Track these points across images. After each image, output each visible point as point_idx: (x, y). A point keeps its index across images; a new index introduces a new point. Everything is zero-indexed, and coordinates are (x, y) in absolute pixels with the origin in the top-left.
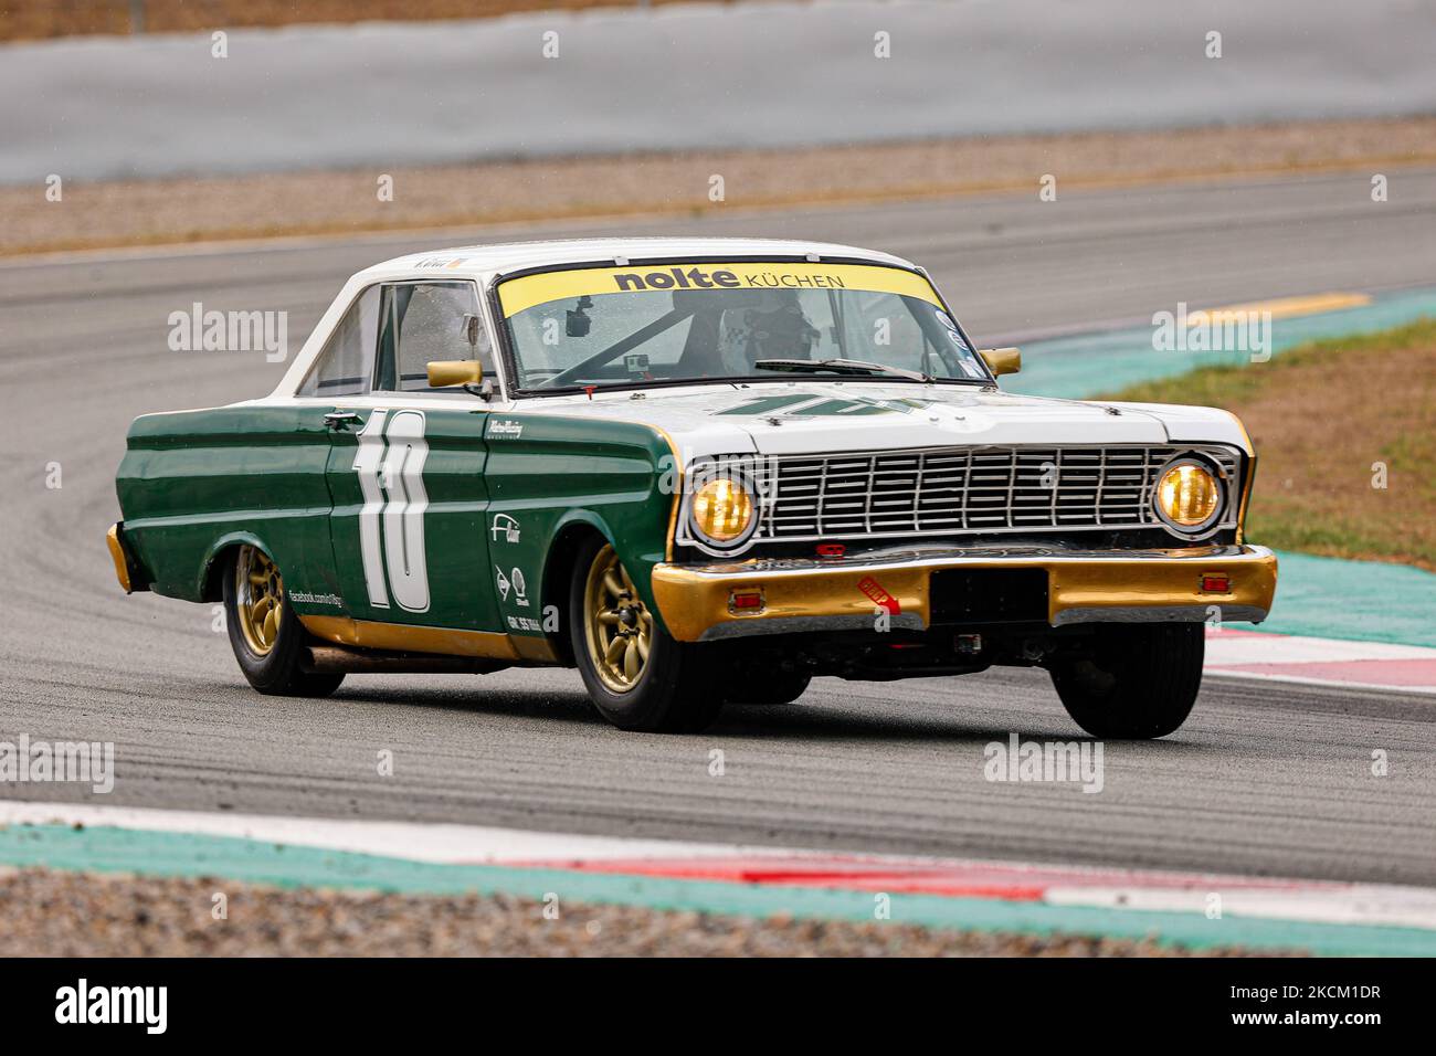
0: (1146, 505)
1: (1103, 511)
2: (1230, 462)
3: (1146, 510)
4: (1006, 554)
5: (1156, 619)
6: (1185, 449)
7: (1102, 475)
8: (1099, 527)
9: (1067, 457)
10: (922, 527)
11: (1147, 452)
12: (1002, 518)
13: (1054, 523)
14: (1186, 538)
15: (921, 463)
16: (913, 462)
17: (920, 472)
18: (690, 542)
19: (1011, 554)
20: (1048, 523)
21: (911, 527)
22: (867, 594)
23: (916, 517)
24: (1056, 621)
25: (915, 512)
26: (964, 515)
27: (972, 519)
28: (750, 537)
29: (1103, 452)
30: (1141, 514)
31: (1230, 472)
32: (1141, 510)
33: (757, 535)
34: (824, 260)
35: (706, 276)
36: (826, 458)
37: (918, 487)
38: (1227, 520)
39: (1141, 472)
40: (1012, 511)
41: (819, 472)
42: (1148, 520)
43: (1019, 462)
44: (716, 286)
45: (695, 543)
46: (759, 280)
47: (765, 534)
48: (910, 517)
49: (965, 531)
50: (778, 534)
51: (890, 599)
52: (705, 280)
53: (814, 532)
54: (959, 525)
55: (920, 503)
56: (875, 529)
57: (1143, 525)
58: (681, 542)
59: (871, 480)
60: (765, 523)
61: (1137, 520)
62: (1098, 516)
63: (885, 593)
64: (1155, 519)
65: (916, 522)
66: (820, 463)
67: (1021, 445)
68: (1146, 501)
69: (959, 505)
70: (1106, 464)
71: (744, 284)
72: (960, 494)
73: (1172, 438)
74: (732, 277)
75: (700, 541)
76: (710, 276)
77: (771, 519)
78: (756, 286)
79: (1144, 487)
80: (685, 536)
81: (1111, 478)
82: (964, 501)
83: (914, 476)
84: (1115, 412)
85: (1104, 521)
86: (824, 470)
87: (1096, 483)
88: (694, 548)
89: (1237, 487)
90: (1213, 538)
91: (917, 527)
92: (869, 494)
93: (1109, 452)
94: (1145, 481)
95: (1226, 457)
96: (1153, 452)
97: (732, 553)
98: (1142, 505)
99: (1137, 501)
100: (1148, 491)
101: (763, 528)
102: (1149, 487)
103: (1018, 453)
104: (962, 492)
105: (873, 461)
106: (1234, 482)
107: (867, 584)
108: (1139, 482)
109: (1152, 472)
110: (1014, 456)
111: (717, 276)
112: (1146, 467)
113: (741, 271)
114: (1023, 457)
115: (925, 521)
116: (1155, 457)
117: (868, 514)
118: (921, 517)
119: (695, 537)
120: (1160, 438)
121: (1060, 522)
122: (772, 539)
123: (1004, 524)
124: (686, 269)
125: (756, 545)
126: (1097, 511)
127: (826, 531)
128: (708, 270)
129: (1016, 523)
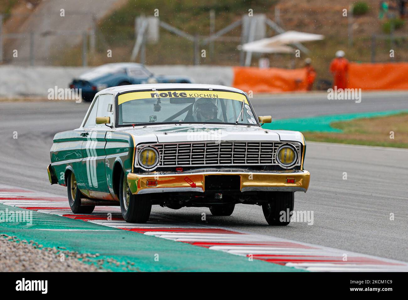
0: (274, 158)
1: (261, 160)
2: (298, 147)
3: (274, 160)
4: (232, 171)
5: (272, 190)
6: (285, 143)
7: (260, 150)
8: (259, 164)
9: (249, 144)
10: (206, 163)
11: (274, 143)
12: (230, 161)
13: (246, 163)
14: (285, 168)
15: (206, 146)
16: (203, 145)
17: (205, 148)
18: (139, 166)
19: (233, 171)
20: (244, 163)
21: (203, 163)
22: (187, 182)
23: (205, 160)
24: (242, 190)
25: (205, 159)
26: (219, 160)
27: (221, 161)
28: (156, 165)
29: (260, 143)
30: (272, 161)
31: (298, 149)
32: (273, 160)
33: (158, 165)
34: (214, 90)
35: (178, 94)
36: (178, 144)
37: (205, 152)
38: (298, 163)
39: (272, 149)
40: (233, 159)
41: (176, 147)
42: (274, 163)
43: (235, 146)
44: (180, 97)
45: (140, 167)
46: (193, 95)
47: (161, 165)
48: (203, 161)
49: (219, 165)
50: (164, 164)
51: (193, 183)
52: (177, 95)
53: (175, 164)
54: (217, 163)
55: (206, 157)
56: (192, 164)
57: (273, 164)
58: (136, 166)
59: (191, 150)
60: (161, 162)
61: (271, 163)
62: (259, 161)
63: (192, 182)
64: (277, 162)
65: (205, 162)
66: (176, 145)
67: (235, 141)
68: (274, 157)
69: (217, 157)
70: (261, 147)
71: (188, 96)
72: (217, 154)
73: (281, 140)
74: (185, 94)
75: (141, 166)
76: (179, 94)
77: (163, 160)
78: (191, 97)
79: (273, 153)
80: (137, 165)
81: (262, 150)
82: (219, 156)
83: (204, 149)
84: (267, 132)
85: (261, 163)
86: (178, 147)
87: (258, 152)
88: (140, 168)
89: (301, 153)
90: (294, 168)
91: (205, 163)
92: (191, 154)
93: (262, 143)
94: (273, 152)
95: (297, 145)
96: (275, 143)
97: (150, 170)
98: (273, 158)
99: (271, 157)
100: (274, 155)
101: (160, 163)
102: (275, 153)
103: (234, 143)
104: (218, 154)
105: (192, 145)
106: (299, 152)
107: (187, 179)
108: (272, 152)
109: (275, 149)
110: (233, 144)
111: (181, 94)
112: (273, 148)
113: (188, 93)
114: (236, 144)
115: (207, 162)
116: (276, 145)
117: (191, 160)
118: (206, 161)
119: (140, 165)
120: (277, 139)
121: (247, 163)
122: (163, 166)
123: (231, 163)
124: (172, 92)
125: (158, 168)
126: (259, 160)
127: (178, 164)
128: (178, 92)
129: (234, 163)
